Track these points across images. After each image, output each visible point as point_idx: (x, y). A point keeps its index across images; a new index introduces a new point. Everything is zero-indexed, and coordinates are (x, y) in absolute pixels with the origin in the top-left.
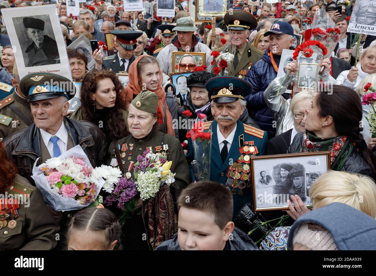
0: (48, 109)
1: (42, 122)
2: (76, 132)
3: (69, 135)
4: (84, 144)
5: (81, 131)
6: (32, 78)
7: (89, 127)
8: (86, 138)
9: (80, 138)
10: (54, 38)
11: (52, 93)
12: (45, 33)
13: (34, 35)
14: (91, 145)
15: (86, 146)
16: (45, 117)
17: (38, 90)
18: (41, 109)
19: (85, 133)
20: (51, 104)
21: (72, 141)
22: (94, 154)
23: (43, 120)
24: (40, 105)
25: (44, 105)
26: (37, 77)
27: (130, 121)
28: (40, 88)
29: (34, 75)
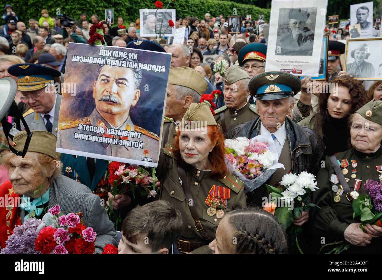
0: (279, 109)
1: (271, 120)
2: (295, 136)
4: (300, 150)
5: (300, 136)
6: (266, 77)
7: (309, 134)
8: (303, 144)
9: (297, 143)
10: (314, 31)
11: (284, 93)
12: (306, 25)
13: (294, 26)
14: (308, 153)
15: (302, 152)
17: (272, 89)
18: (273, 108)
19: (304, 139)
20: (281, 104)
21: (289, 144)
22: (308, 164)
24: (271, 104)
25: (274, 105)
26: (272, 76)
28: (274, 88)
29: (269, 74)
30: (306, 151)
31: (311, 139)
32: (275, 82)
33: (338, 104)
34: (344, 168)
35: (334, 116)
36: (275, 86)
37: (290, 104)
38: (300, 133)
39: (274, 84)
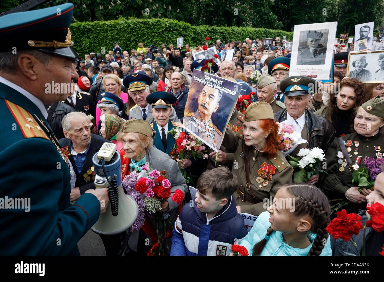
0: (300, 102)
1: (294, 111)
2: (312, 122)
3: (306, 123)
4: (315, 132)
5: (316, 122)
6: (292, 80)
7: (323, 121)
8: (318, 128)
9: (313, 127)
10: (326, 46)
11: (304, 91)
12: (320, 42)
13: (311, 43)
14: (321, 135)
15: (316, 134)
16: (296, 108)
17: (295, 88)
18: (295, 102)
19: (319, 125)
20: (302, 99)
21: (307, 128)
22: (321, 142)
23: (294, 110)
24: (294, 99)
26: (296, 79)
27: (357, 120)
28: (297, 87)
29: (293, 78)
30: (320, 133)
31: (324, 125)
32: (298, 84)
33: (345, 100)
34: (348, 147)
35: (341, 108)
36: (298, 86)
37: (309, 100)
38: (315, 120)
39: (297, 85)
